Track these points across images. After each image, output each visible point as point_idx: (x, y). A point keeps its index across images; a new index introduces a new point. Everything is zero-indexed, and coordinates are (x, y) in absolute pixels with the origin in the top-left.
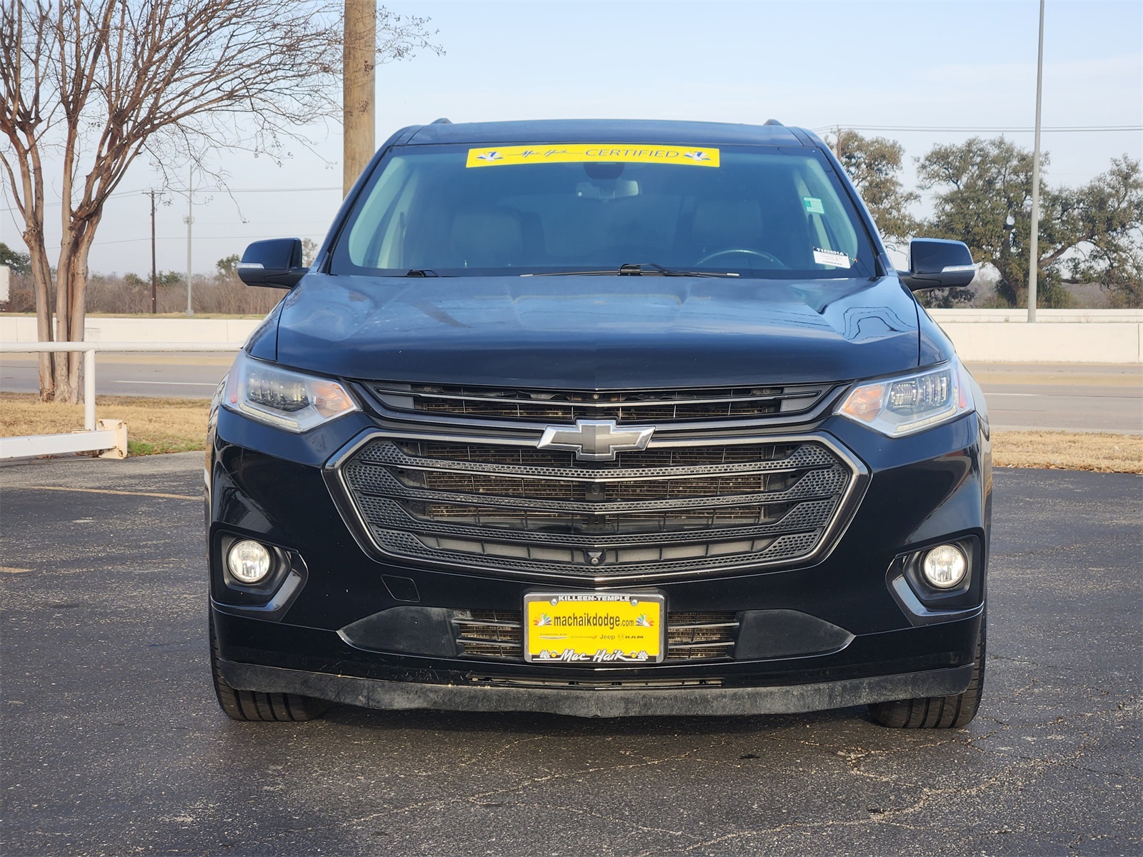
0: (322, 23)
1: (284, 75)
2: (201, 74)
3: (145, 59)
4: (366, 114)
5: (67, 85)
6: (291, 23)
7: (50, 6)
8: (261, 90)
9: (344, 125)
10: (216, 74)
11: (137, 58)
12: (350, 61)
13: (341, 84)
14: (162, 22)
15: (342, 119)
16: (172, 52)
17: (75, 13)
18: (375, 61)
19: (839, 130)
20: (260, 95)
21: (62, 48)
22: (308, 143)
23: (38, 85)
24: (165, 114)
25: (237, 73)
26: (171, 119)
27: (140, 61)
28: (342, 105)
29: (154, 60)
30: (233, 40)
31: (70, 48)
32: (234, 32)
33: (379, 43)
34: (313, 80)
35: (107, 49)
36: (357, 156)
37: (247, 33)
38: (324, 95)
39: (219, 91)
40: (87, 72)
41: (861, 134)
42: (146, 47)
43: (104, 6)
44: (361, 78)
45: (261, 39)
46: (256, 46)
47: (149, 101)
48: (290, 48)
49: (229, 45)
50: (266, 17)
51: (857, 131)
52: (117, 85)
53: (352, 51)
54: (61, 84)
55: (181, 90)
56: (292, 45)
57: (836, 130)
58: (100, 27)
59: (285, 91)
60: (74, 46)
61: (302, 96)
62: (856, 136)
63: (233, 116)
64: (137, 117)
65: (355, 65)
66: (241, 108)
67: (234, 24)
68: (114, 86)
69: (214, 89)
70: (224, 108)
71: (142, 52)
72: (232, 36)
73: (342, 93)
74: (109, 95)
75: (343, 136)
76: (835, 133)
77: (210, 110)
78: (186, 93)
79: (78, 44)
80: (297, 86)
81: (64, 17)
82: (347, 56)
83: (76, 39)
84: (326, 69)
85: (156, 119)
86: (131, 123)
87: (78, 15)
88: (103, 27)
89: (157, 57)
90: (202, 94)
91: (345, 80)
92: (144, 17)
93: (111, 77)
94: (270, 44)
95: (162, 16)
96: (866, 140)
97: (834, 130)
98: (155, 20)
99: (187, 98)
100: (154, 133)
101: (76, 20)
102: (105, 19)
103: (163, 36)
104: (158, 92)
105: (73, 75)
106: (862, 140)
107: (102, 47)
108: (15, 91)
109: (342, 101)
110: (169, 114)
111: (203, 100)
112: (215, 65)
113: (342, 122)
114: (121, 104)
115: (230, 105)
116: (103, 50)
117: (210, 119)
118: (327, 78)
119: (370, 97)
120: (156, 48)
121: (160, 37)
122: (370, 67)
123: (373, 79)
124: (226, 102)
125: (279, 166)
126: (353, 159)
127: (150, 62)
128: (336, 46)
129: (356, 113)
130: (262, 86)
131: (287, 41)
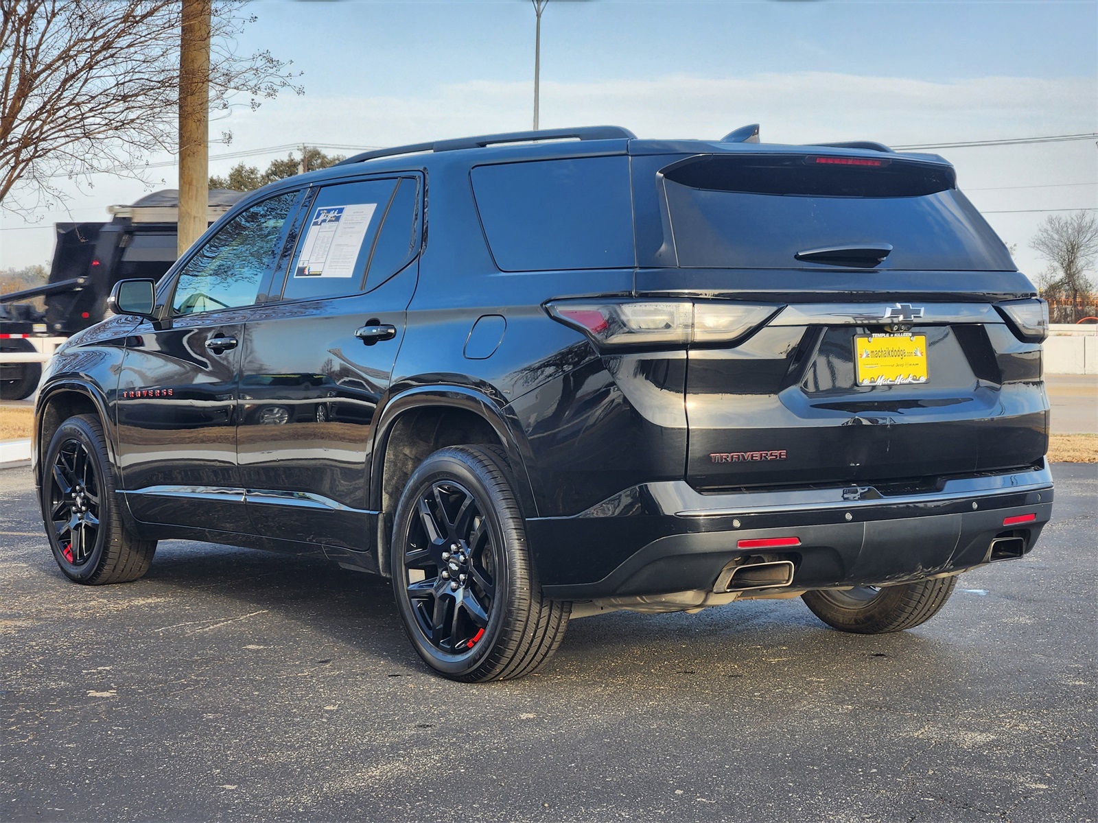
19: (305, 148)
41: (324, 152)
51: (319, 149)
57: (302, 148)
62: (319, 154)
76: (301, 150)
96: (329, 157)
97: (300, 147)
106: (324, 157)
126: (190, 184)
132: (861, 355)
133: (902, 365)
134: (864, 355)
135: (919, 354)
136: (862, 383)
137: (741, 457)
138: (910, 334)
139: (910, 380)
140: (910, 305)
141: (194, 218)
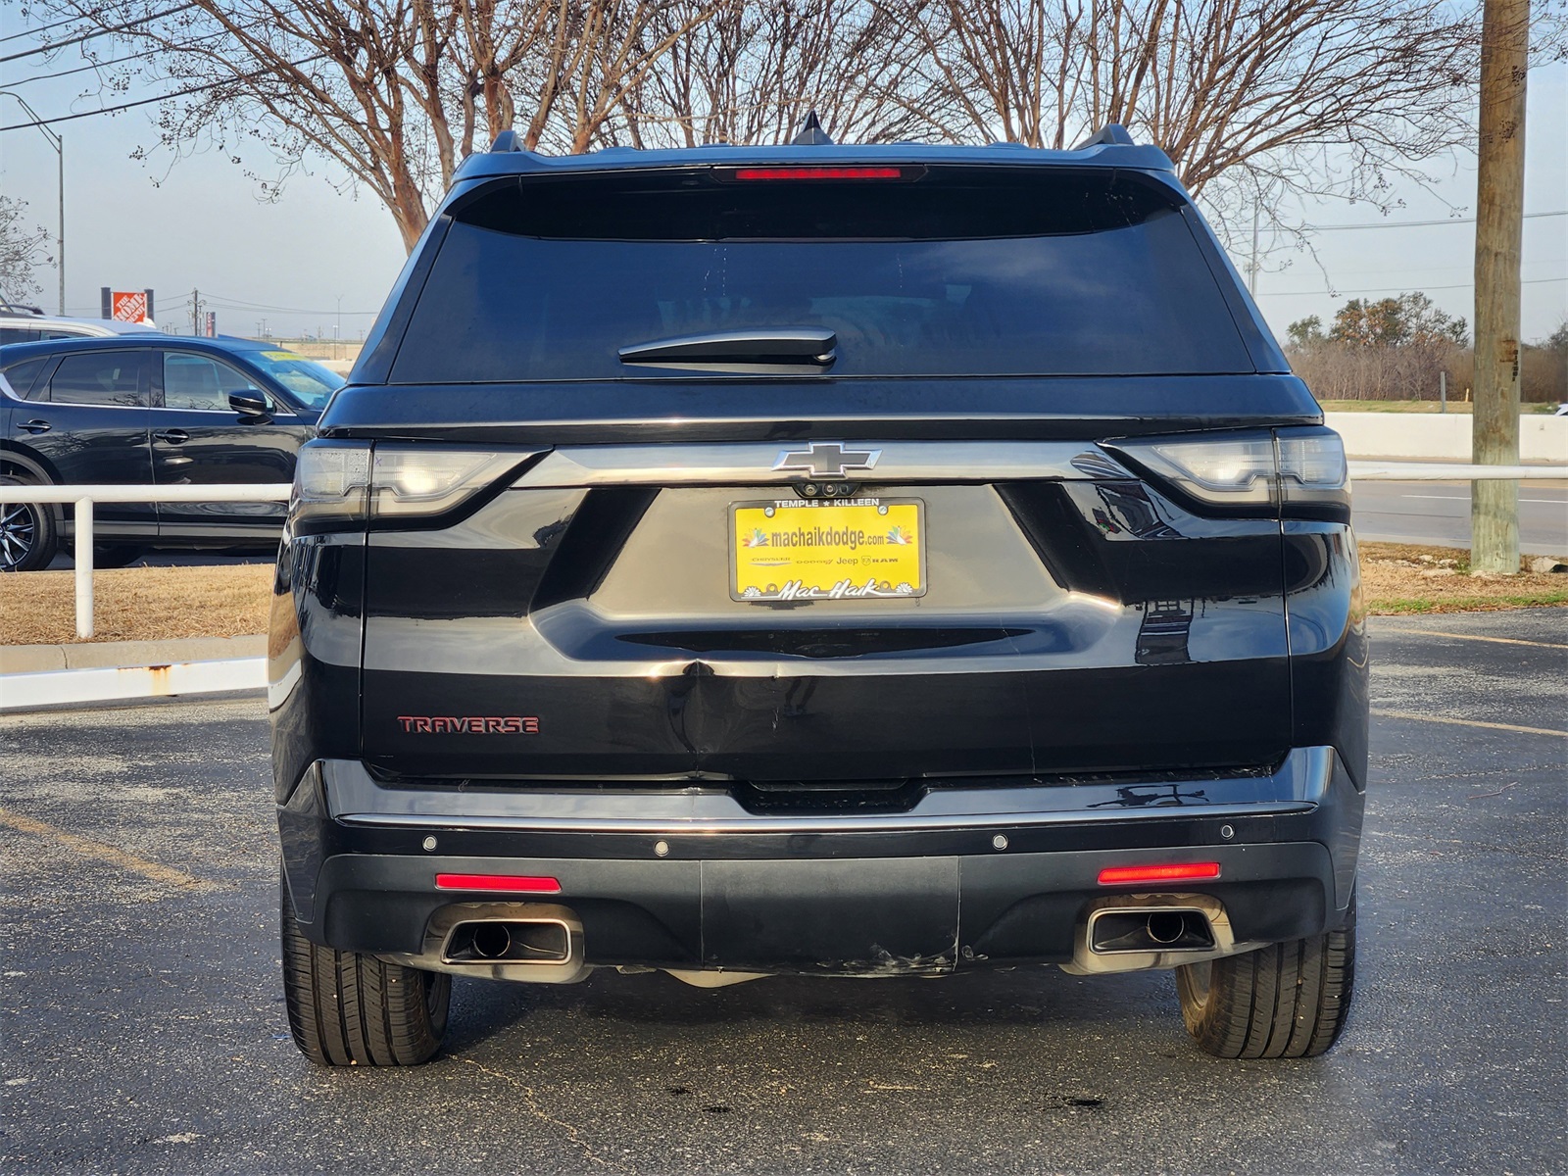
0: (1452, 13)
1: (1396, 89)
2: (1280, 94)
3: (1204, 78)
4: (1512, 140)
5: (1100, 117)
6: (1407, 16)
7: (1081, 11)
8: (1362, 111)
9: (1480, 155)
10: (1299, 94)
11: (1194, 77)
12: (1491, 65)
13: (1476, 99)
14: (1229, 27)
15: (1476, 149)
16: (1241, 67)
17: (1114, 19)
18: (1526, 64)
20: (1360, 121)
21: (1095, 68)
22: (1425, 182)
23: (1062, 119)
24: (1229, 150)
25: (1330, 91)
26: (1236, 156)
27: (1197, 82)
28: (1477, 127)
29: (1216, 78)
30: (1325, 43)
31: (1105, 70)
32: (1327, 33)
33: (1533, 39)
34: (1438, 96)
35: (1154, 67)
36: (1497, 201)
37: (1345, 33)
38: (1450, 114)
39: (1303, 115)
40: (1127, 99)
42: (1206, 60)
43: (1153, 8)
44: (1507, 89)
45: (1367, 40)
46: (1358, 52)
47: (1208, 135)
48: (1408, 52)
49: (1320, 52)
50: (1373, 9)
52: (1166, 116)
53: (1495, 52)
54: (1092, 114)
55: (1250, 120)
56: (1409, 48)
58: (1146, 37)
59: (1396, 112)
60: (1110, 66)
61: (1420, 116)
63: (1323, 150)
64: (1192, 157)
65: (1498, 71)
66: (1335, 139)
67: (1328, 20)
68: (1162, 119)
69: (1297, 113)
70: (1310, 139)
71: (1200, 69)
72: (1324, 38)
73: (1478, 108)
74: (1155, 129)
75: (1477, 171)
77: (1289, 142)
78: (1257, 122)
79: (1116, 63)
80: (1414, 104)
81: (1099, 24)
82: (1487, 58)
83: (1113, 57)
84: (1456, 80)
85: (1217, 158)
86: (1183, 165)
87: (1117, 24)
88: (1150, 38)
89: (1220, 74)
90: (1280, 121)
91: (1483, 93)
92: (1205, 20)
93: (1158, 102)
94: (1377, 48)
95: (1230, 15)
98: (1219, 22)
99: (1259, 128)
100: (1214, 179)
101: (1115, 30)
102: (1153, 27)
103: (1230, 44)
104: (1222, 122)
105: (1109, 103)
107: (1147, 64)
108: (1033, 129)
109: (1478, 122)
110: (1236, 149)
111: (1282, 129)
112: (1298, 80)
113: (1477, 152)
114: (1171, 140)
115: (1319, 135)
116: (1149, 68)
117: (1291, 156)
118: (1457, 92)
119: (1518, 116)
120: (1219, 62)
121: (1226, 46)
122: (1519, 75)
123: (1524, 90)
124: (1314, 132)
125: (1383, 213)
126: (1492, 203)
127: (1211, 82)
128: (1473, 46)
129: (1497, 139)
130: (1365, 105)
131: (1402, 43)
132: (747, 543)
133: (854, 562)
134: (755, 542)
135: (901, 540)
136: (743, 595)
137: (449, 724)
138: (877, 502)
139: (869, 589)
140: (841, 445)
141: (1496, 255)
